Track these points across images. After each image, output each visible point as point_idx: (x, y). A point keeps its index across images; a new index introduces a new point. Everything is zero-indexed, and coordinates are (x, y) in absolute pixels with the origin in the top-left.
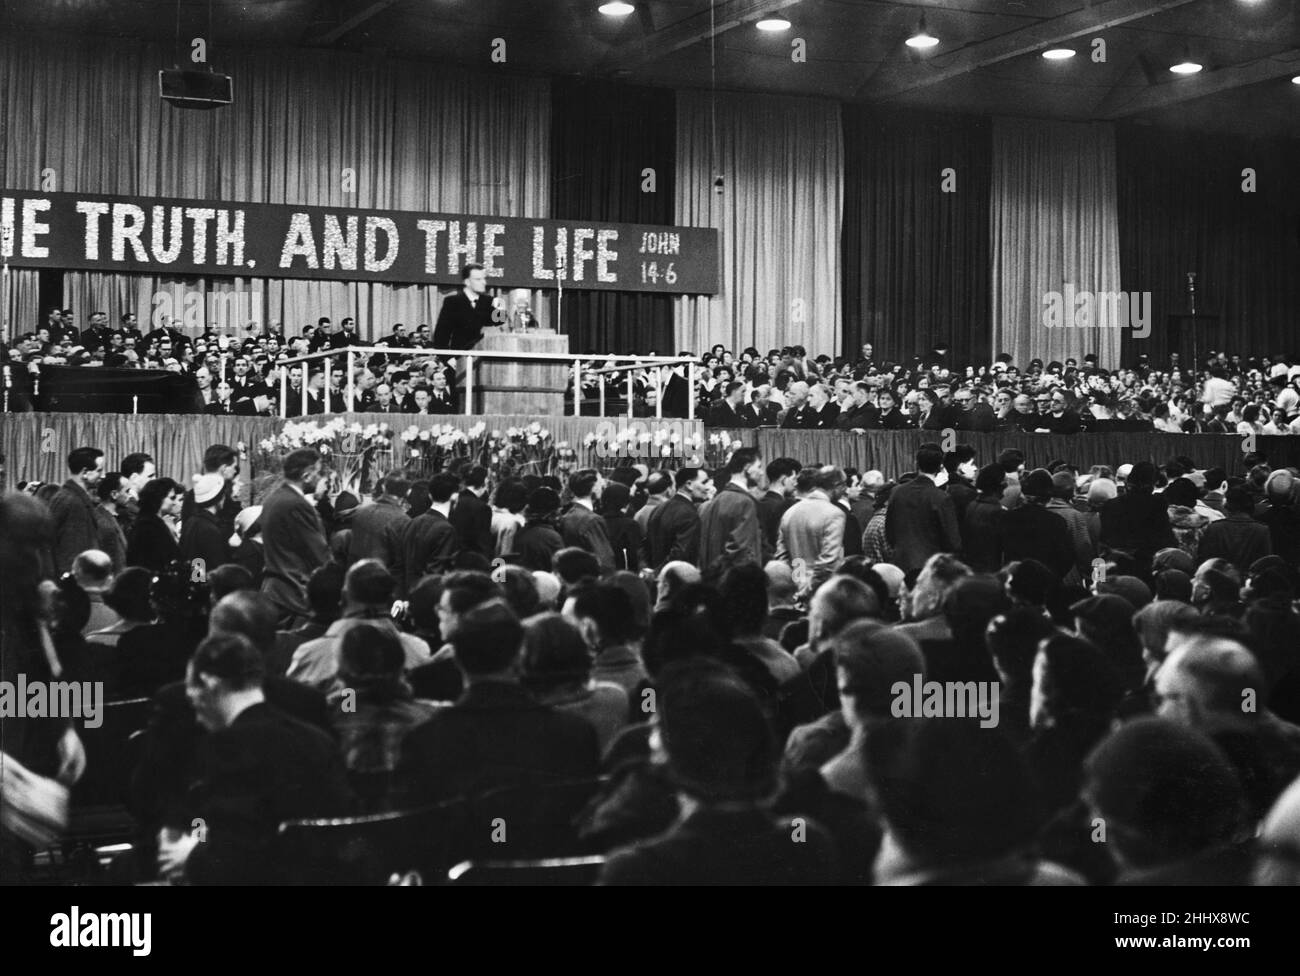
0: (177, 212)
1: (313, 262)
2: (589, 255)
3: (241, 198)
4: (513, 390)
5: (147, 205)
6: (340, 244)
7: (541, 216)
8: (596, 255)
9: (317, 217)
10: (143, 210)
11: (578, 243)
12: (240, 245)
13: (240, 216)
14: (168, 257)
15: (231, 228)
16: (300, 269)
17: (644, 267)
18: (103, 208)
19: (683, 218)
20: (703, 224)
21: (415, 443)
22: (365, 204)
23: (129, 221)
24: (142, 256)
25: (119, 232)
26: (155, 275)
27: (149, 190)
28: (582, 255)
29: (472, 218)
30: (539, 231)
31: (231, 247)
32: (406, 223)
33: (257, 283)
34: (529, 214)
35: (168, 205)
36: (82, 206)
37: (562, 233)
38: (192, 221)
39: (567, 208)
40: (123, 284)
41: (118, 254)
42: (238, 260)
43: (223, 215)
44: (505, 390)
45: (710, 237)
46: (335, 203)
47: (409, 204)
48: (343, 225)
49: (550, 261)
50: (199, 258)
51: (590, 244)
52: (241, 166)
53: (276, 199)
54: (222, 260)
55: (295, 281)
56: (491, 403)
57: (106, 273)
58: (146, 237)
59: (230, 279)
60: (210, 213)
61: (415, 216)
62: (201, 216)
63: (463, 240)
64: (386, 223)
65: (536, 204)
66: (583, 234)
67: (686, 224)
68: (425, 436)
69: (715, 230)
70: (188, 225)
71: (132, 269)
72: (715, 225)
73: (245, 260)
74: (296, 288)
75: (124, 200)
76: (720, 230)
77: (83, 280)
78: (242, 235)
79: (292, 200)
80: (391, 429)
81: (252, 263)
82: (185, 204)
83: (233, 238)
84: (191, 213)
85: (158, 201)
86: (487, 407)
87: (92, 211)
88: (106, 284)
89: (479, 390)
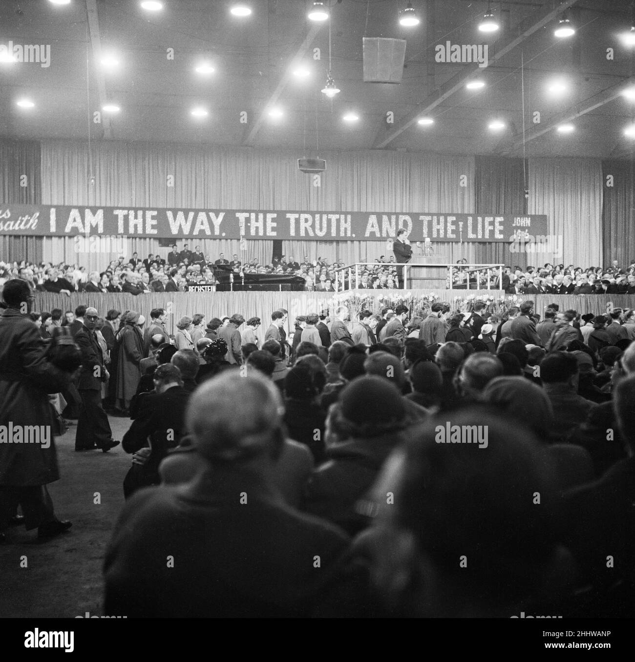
0: (325, 217)
1: (378, 235)
2: (491, 228)
3: (349, 210)
4: (424, 279)
5: (313, 214)
6: (389, 226)
7: (471, 213)
8: (494, 228)
9: (379, 216)
10: (311, 215)
11: (487, 224)
12: (349, 229)
13: (349, 217)
14: (321, 234)
15: (346, 222)
16: (373, 238)
17: (515, 232)
18: (297, 216)
19: (531, 211)
20: (540, 213)
21: (381, 301)
22: (398, 211)
23: (306, 220)
24: (311, 234)
25: (303, 225)
26: (317, 241)
27: (314, 208)
28: (488, 228)
29: (441, 214)
30: (470, 219)
31: (346, 229)
32: (415, 216)
33: (357, 243)
34: (466, 212)
35: (321, 213)
36: (288, 215)
37: (480, 219)
38: (330, 219)
39: (482, 209)
40: (305, 245)
41: (303, 233)
42: (349, 234)
43: (343, 217)
44: (421, 279)
45: (543, 218)
46: (386, 211)
47: (416, 210)
48: (390, 219)
49: (475, 231)
50: (334, 234)
51: (492, 223)
52: (349, 198)
53: (363, 210)
54: (342, 234)
55: (371, 242)
56: (415, 284)
57: (298, 240)
58: (313, 226)
59: (346, 241)
60: (337, 216)
61: (418, 214)
62: (333, 218)
63: (438, 223)
64: (408, 218)
65: (469, 207)
66: (488, 219)
67: (533, 213)
68: (386, 298)
69: (546, 216)
70: (329, 221)
71: (308, 239)
72: (546, 213)
73: (351, 234)
74: (371, 244)
75: (304, 212)
76: (548, 215)
77: (289, 244)
78: (350, 224)
79: (369, 210)
80: (373, 295)
81: (354, 235)
82: (327, 213)
83: (346, 227)
84: (330, 216)
85: (318, 212)
86: (413, 286)
87: (292, 217)
88: (299, 245)
89: (410, 279)
